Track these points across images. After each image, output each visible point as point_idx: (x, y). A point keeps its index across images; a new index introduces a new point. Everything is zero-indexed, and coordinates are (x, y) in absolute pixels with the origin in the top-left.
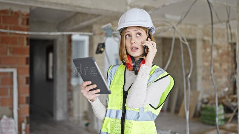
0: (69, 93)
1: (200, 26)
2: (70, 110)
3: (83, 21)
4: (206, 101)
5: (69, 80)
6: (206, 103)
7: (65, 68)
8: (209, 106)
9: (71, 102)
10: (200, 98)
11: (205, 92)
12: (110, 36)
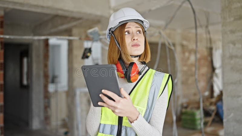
0: (46, 100)
1: (179, 31)
2: (47, 119)
3: (62, 24)
4: (185, 105)
5: (46, 87)
6: (186, 108)
7: (42, 74)
8: (189, 110)
9: (48, 110)
10: (180, 102)
11: (185, 96)
12: (97, 41)
